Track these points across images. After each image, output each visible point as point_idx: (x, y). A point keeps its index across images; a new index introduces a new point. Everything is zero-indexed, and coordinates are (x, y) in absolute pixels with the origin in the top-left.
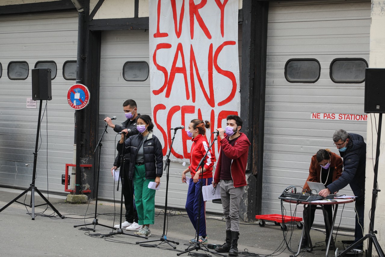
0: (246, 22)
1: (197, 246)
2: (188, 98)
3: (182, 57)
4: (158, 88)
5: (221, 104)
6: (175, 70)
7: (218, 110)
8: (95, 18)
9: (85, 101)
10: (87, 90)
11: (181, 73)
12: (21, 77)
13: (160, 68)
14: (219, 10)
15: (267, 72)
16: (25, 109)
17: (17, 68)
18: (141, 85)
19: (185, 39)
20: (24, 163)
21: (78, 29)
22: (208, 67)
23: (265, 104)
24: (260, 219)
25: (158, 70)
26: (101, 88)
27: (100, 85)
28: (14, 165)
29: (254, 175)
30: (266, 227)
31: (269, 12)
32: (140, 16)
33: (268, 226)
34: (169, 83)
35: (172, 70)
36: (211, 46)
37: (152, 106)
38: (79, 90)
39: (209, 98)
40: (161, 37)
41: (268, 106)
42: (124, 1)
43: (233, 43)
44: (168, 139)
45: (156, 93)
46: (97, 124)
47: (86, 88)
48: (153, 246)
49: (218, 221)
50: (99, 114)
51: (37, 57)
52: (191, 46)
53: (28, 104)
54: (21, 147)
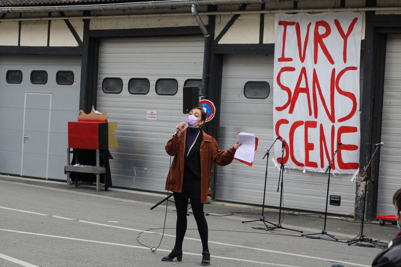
0: (368, 51)
1: (362, 238)
2: (310, 114)
3: (305, 79)
4: (281, 105)
5: (340, 120)
6: (298, 90)
7: (338, 125)
8: (220, 43)
9: (211, 115)
10: (213, 106)
11: (304, 93)
12: (142, 92)
13: (283, 88)
14: (342, 40)
15: (384, 94)
16: (145, 120)
17: (138, 84)
18: (262, 102)
19: (309, 64)
20: (143, 167)
21: (204, 52)
22: (330, 89)
23: (382, 122)
24: (382, 219)
25: (282, 90)
26: (221, 103)
27: (221, 101)
28: (133, 169)
29: (372, 182)
30: (385, 226)
31: (387, 43)
32: (264, 42)
33: (387, 225)
34: (292, 102)
35: (295, 90)
36: (334, 71)
37: (274, 121)
38: (206, 105)
39: (331, 115)
40: (286, 61)
41: (385, 123)
42: (249, 29)
43: (354, 68)
44: (289, 149)
45: (279, 109)
46: (218, 135)
47: (212, 103)
48: (319, 238)
49: (338, 220)
50: (219, 126)
51: (158, 75)
52: (314, 70)
53: (148, 116)
54: (141, 153)
